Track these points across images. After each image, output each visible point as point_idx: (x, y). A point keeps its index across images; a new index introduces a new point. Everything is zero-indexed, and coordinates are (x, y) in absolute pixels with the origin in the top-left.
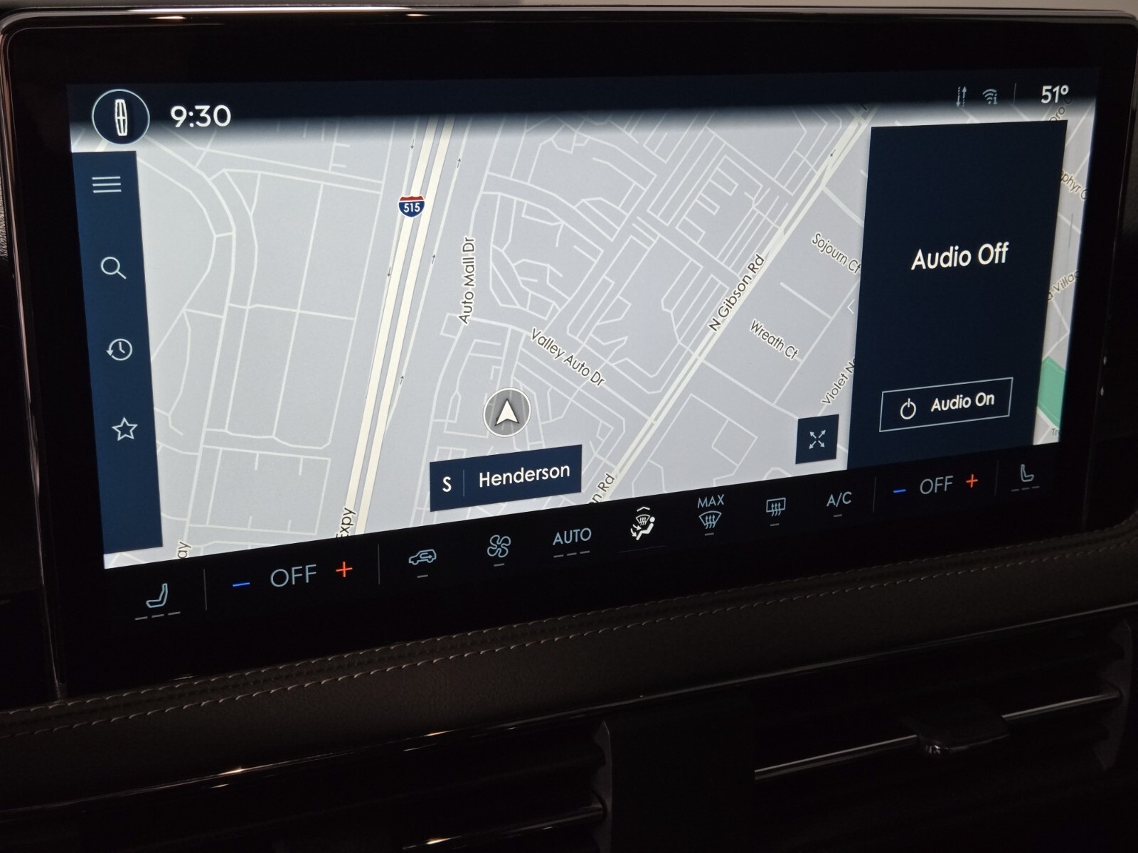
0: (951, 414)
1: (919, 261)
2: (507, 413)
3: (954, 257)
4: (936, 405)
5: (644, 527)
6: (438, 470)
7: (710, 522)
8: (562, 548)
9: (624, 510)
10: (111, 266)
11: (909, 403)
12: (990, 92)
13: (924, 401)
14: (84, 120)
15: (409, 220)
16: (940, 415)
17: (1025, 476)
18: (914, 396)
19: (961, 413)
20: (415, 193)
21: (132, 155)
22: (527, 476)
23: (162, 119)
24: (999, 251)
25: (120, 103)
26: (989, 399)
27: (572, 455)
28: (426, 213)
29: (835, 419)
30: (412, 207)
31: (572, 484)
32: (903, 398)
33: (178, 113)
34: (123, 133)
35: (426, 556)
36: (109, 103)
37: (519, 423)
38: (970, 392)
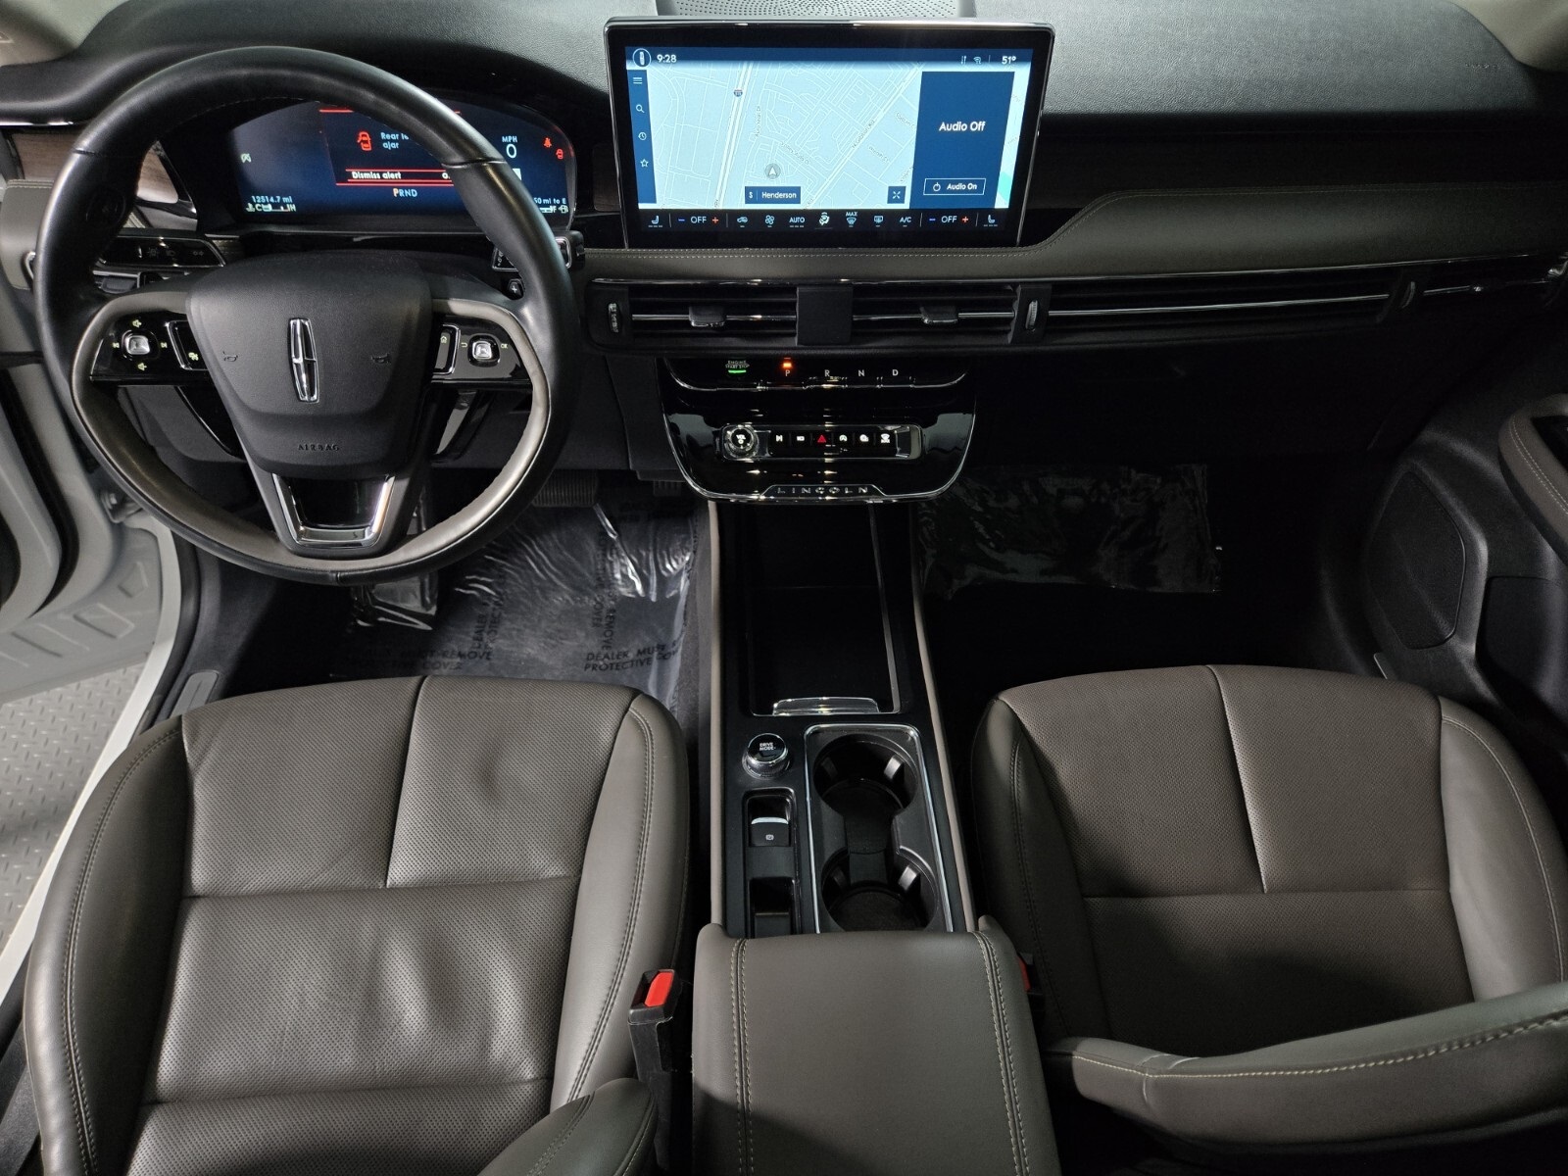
0: (955, 191)
1: (943, 127)
2: (773, 172)
3: (959, 127)
4: (949, 187)
5: (824, 220)
6: (747, 189)
7: (851, 222)
8: (792, 224)
9: (817, 214)
10: (639, 108)
11: (937, 185)
12: (977, 59)
13: (944, 185)
14: (631, 59)
15: (737, 98)
16: (951, 191)
17: (991, 221)
18: (940, 183)
19: (960, 191)
20: (739, 88)
21: (645, 71)
22: (780, 195)
23: (655, 59)
24: (981, 125)
25: (642, 53)
26: (975, 187)
27: (797, 190)
28: (743, 96)
29: (903, 189)
30: (738, 94)
31: (797, 201)
32: (935, 182)
33: (660, 57)
34: (643, 63)
35: (744, 220)
36: (638, 53)
37: (777, 176)
38: (966, 183)
